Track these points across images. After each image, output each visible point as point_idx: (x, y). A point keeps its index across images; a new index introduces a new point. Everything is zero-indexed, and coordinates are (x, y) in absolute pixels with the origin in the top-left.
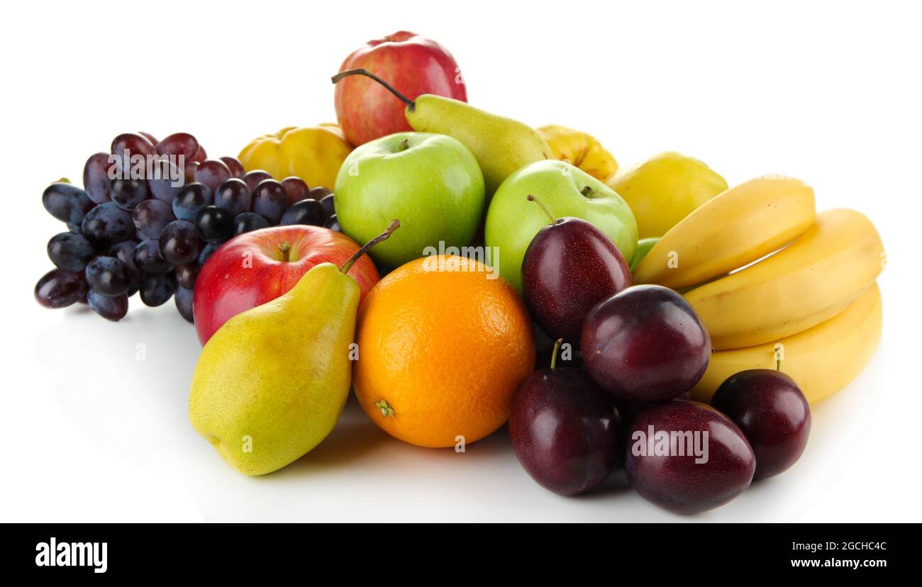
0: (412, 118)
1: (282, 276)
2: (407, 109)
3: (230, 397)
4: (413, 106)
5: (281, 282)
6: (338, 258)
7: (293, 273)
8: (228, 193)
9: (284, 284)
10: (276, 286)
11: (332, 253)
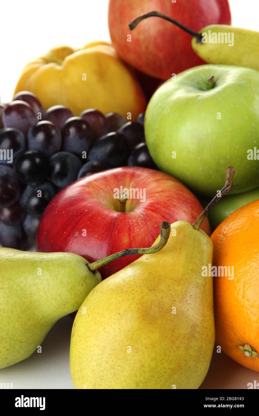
0: (202, 50)
1: (129, 229)
2: (194, 41)
3: (117, 368)
4: (200, 38)
5: (129, 235)
6: (174, 204)
7: (139, 225)
8: (41, 136)
9: (133, 237)
10: (126, 241)
11: (167, 199)
